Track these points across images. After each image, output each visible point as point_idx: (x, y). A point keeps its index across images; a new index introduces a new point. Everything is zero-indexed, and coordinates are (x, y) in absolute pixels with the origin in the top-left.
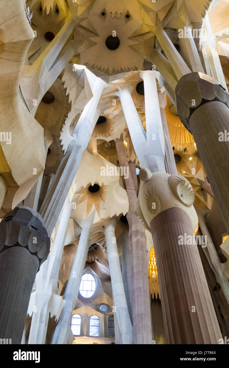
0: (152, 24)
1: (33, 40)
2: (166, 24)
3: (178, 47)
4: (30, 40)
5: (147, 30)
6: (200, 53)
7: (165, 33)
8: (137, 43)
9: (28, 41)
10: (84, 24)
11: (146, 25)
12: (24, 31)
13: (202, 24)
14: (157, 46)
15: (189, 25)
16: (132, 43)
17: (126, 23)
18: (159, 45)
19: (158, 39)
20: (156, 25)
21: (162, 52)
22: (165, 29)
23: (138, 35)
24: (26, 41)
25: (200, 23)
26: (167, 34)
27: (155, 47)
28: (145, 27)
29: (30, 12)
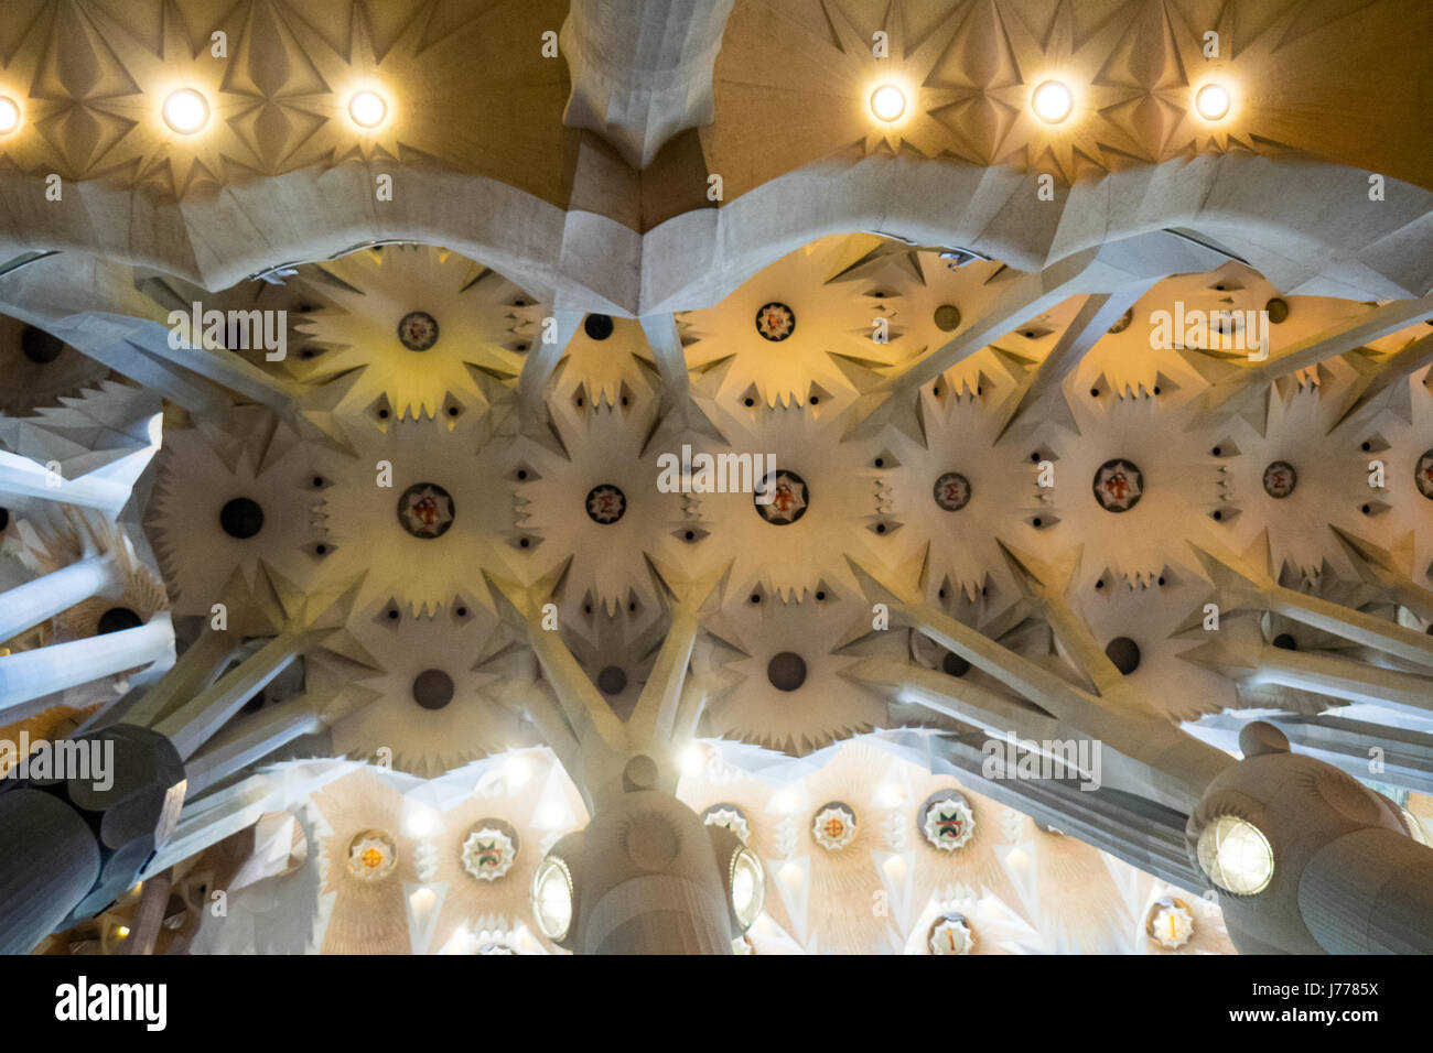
0: (309, 621)
1: (201, 286)
2: (316, 659)
3: (256, 705)
4: (201, 280)
5: (292, 608)
6: (249, 771)
7: (288, 661)
8: (252, 586)
9: (195, 271)
10: (283, 431)
11: (305, 605)
12: (222, 260)
13: (328, 757)
14: (250, 644)
15: (322, 722)
16: (250, 573)
17: (303, 548)
18: (253, 651)
19: (271, 646)
20: (310, 633)
21: (235, 664)
22: (301, 658)
23: (273, 587)
24: (196, 267)
25: (333, 752)
26: (288, 667)
27: (247, 639)
28: (300, 602)
29: (284, 279)
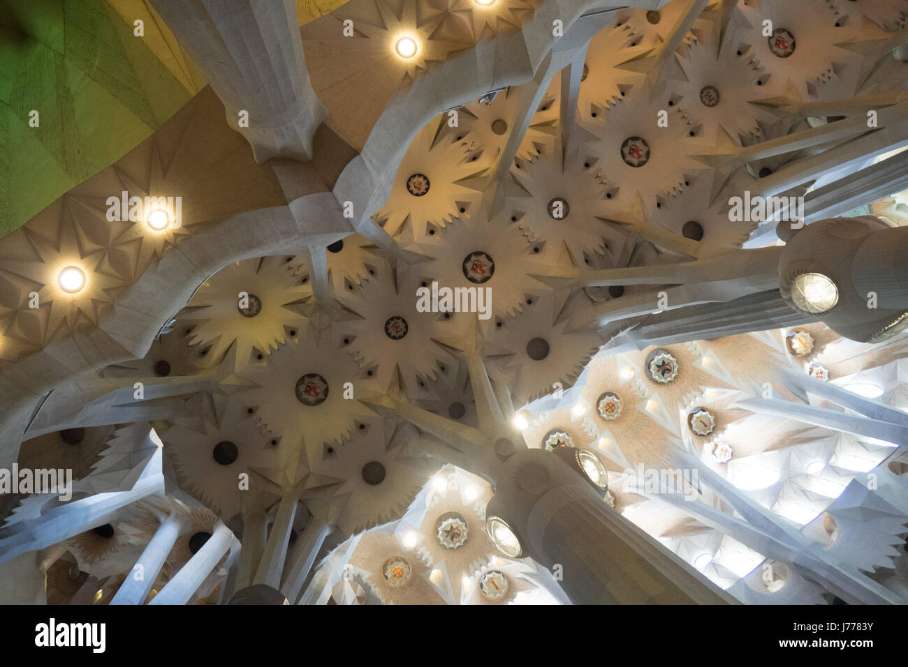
0: (292, 481)
1: (136, 359)
2: (306, 498)
3: (294, 538)
4: (133, 356)
5: (279, 481)
6: (313, 572)
7: (295, 507)
9: (129, 354)
10: (218, 398)
11: (285, 474)
12: (138, 339)
13: (345, 540)
14: (271, 511)
15: (331, 526)
17: (265, 448)
18: (275, 514)
19: (282, 505)
20: (296, 486)
21: (270, 526)
22: (300, 501)
23: (263, 477)
24: (127, 351)
25: (346, 536)
26: (297, 510)
27: (268, 510)
28: (281, 475)
29: (171, 327)
